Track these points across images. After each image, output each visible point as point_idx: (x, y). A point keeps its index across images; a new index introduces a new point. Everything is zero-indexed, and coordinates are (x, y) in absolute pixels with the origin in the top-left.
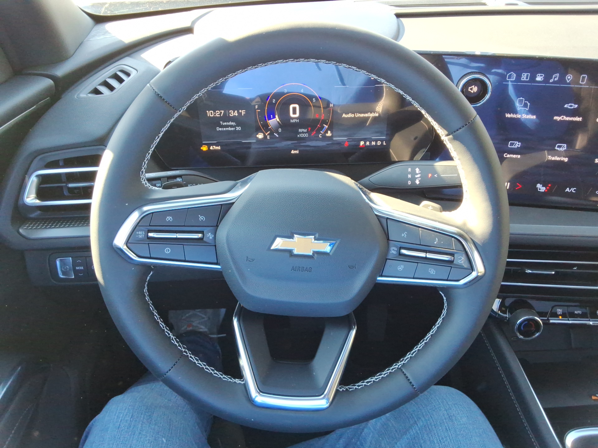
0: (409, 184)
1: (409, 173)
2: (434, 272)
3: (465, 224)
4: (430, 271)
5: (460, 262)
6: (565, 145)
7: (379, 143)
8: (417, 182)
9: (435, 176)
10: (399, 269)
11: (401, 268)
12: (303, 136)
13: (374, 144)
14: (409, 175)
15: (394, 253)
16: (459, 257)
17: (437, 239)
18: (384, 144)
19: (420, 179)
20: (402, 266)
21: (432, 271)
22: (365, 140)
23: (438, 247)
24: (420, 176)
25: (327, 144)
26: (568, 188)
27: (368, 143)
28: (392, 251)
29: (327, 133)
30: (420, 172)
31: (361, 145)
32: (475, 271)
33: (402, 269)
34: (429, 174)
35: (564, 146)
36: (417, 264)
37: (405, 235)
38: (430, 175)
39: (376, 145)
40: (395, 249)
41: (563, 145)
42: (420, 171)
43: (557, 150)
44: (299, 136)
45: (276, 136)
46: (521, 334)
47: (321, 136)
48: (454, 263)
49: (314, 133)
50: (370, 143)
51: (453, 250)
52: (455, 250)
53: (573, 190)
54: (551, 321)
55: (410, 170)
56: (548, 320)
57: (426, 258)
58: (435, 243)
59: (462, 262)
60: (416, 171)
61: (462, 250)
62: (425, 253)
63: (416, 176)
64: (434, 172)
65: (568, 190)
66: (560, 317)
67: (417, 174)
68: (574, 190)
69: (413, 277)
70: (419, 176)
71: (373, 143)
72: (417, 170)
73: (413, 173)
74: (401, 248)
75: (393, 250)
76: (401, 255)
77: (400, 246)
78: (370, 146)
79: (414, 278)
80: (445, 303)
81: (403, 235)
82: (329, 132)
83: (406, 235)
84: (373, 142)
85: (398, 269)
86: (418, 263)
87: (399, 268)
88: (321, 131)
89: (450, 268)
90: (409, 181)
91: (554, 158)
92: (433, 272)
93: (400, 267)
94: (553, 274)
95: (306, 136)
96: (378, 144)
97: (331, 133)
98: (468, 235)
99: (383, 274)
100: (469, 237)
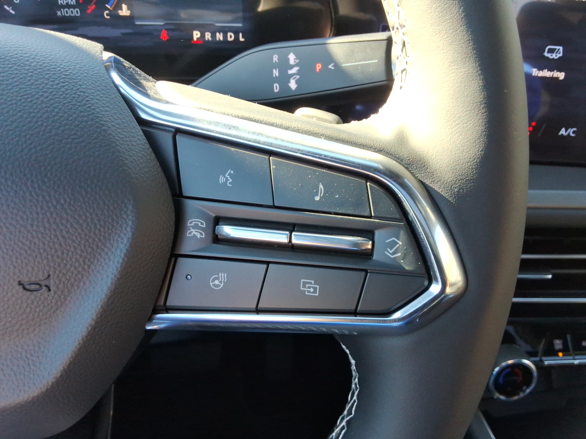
0: (276, 91)
1: (275, 66)
2: (315, 289)
3: (401, 140)
4: (304, 286)
5: (392, 254)
6: (561, 48)
7: (231, 37)
8: (293, 85)
9: (330, 67)
10: (215, 285)
11: (221, 282)
12: (69, 14)
13: (221, 39)
14: (274, 71)
15: (199, 236)
16: (387, 241)
17: (321, 186)
18: (242, 39)
19: (298, 77)
20: (223, 276)
21: (309, 287)
22: (202, 28)
23: (325, 209)
24: (298, 71)
25: (123, 34)
26: (563, 129)
27: (208, 36)
28: (192, 230)
29: (122, 9)
30: (298, 61)
31: (195, 39)
32: (437, 280)
33: (222, 285)
34: (317, 65)
35: (559, 49)
36: (265, 266)
37: (227, 180)
38: (319, 67)
39: (225, 41)
40: (200, 225)
41: (557, 47)
42: (297, 59)
43: (548, 57)
44: (61, 13)
45: (8, 11)
46: (501, 393)
47: (107, 15)
48: (374, 257)
49: (92, 8)
50: (213, 35)
51: (370, 217)
52: (376, 217)
53: (571, 131)
54: (546, 363)
55: (275, 58)
56: (541, 361)
57: (290, 248)
58: (317, 198)
59: (399, 254)
60: (289, 59)
61: (397, 215)
62: (288, 233)
63: (290, 72)
64: (328, 58)
65: (563, 132)
66: (560, 354)
67: (292, 67)
68: (574, 132)
69: (254, 306)
70: (294, 70)
71: (220, 37)
72: (292, 58)
73: (284, 65)
74: (218, 220)
75: (196, 227)
76: (217, 239)
77: (214, 215)
78: (214, 41)
79: (258, 311)
80: (354, 373)
81: (222, 179)
82: (124, 7)
83: (231, 180)
84: (218, 34)
85: (211, 284)
86: (268, 263)
87: (213, 281)
88: (107, 4)
89: (363, 274)
90: (275, 85)
91: (541, 72)
92: (312, 290)
93: (217, 278)
94: (548, 280)
95: (75, 14)
96: (229, 39)
97: (128, 10)
98: (412, 173)
99: (168, 304)
100: (416, 178)
